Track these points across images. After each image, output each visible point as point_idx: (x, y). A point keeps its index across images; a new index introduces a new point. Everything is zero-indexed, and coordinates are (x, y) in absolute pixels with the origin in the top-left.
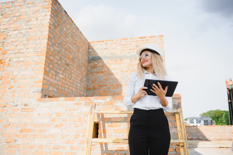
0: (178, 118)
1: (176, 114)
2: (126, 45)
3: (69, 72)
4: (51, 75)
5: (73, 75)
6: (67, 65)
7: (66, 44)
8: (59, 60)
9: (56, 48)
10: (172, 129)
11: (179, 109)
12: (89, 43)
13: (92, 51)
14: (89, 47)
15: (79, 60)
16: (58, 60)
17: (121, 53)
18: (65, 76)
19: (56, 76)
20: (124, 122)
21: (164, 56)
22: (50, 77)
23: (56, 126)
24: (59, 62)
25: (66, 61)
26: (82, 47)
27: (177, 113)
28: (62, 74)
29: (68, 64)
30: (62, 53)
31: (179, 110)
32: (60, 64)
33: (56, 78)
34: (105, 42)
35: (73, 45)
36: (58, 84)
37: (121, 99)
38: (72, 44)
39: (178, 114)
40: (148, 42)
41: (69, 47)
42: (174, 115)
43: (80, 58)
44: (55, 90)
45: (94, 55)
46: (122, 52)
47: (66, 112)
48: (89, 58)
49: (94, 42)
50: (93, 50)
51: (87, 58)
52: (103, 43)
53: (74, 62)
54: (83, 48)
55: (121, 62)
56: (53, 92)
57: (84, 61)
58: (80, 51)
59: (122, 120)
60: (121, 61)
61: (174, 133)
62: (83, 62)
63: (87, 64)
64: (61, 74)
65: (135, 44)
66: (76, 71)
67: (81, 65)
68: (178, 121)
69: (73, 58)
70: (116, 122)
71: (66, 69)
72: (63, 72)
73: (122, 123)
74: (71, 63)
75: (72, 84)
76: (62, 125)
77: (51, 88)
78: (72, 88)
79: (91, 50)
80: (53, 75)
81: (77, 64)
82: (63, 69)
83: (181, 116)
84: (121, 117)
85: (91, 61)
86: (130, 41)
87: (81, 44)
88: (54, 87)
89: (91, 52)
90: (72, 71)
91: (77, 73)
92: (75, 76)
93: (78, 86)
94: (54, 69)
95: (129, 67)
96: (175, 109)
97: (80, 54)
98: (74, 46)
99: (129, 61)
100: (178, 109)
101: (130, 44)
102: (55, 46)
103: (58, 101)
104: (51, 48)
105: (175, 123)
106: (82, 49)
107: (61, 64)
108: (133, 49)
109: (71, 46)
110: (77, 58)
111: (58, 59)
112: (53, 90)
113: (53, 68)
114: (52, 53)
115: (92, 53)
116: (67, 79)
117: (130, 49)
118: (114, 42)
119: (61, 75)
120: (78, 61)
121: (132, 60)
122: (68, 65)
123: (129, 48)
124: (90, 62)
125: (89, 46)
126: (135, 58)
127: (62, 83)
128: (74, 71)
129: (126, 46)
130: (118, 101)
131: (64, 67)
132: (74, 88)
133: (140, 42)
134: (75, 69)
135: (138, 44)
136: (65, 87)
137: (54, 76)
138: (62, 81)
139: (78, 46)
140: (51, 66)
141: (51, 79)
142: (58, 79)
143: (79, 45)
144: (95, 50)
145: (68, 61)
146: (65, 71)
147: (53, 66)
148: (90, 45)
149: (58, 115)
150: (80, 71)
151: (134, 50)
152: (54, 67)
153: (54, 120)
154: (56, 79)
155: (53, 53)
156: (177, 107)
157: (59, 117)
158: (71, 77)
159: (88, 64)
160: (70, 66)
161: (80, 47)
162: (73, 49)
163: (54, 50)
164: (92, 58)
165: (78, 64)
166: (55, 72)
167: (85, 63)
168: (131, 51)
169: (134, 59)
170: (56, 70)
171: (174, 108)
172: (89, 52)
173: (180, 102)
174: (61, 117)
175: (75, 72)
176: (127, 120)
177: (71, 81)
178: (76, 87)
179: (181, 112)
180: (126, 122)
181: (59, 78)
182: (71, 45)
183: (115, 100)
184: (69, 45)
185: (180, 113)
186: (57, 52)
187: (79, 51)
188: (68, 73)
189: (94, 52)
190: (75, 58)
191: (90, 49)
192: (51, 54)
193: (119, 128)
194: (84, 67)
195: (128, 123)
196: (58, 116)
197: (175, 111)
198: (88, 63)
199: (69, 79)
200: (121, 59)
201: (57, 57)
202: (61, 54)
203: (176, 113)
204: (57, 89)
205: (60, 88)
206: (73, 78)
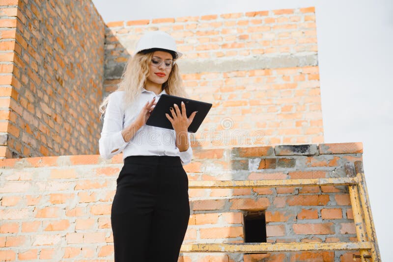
0: (357, 196)
1: (351, 188)
2: (213, 33)
3: (62, 102)
4: (25, 103)
5: (71, 111)
6: (58, 80)
7: (55, 25)
8: (42, 65)
9: (35, 33)
10: (343, 224)
11: (359, 174)
12: (107, 27)
13: (115, 50)
14: (106, 37)
15: (84, 71)
16: (40, 66)
17: (198, 54)
18: (55, 110)
19: (35, 107)
20: (225, 212)
21: (317, 65)
22: (24, 108)
23: (51, 228)
24: (42, 72)
25: (56, 71)
26: (90, 37)
27: (354, 185)
28: (49, 105)
29: (59, 78)
30: (46, 48)
31: (357, 179)
32: (43, 76)
33: (35, 113)
34: (151, 25)
35: (71, 28)
36: (40, 129)
37: (215, 156)
38: (68, 26)
39: (355, 187)
40: (272, 25)
41: (61, 31)
42: (345, 193)
43: (87, 67)
44: (34, 143)
45: (121, 60)
46: (200, 52)
47: (76, 192)
48: (105, 68)
49: (120, 24)
50: (116, 45)
51: (102, 69)
52: (147, 26)
53: (72, 76)
54: (92, 38)
55: (198, 81)
56: (29, 147)
57: (94, 77)
58: (85, 47)
59: (220, 207)
60: (199, 79)
61: (346, 233)
62: (92, 78)
63: (101, 85)
64: (46, 103)
65: (235, 31)
66: (78, 101)
67: (88, 85)
68: (355, 203)
69: (72, 64)
70: (207, 211)
71: (55, 92)
72: (49, 98)
73: (220, 214)
74: (66, 78)
75: (68, 136)
76: (67, 224)
77: (25, 138)
78: (69, 146)
79: (110, 47)
80: (29, 102)
81: (78, 83)
82: (49, 89)
83: (362, 191)
84: (216, 200)
85: (111, 78)
86: (222, 24)
87: (88, 27)
88: (32, 136)
89: (112, 51)
90: (70, 101)
91: (80, 106)
92: (75, 115)
93: (81, 143)
94: (31, 88)
95: (220, 93)
96: (348, 176)
97: (85, 54)
98: (72, 33)
99: (221, 77)
100: (356, 176)
101: (224, 32)
102: (32, 26)
103: (55, 166)
104: (25, 31)
105: (349, 210)
106: (90, 43)
107: (45, 75)
108: (230, 46)
109: (65, 31)
110: (80, 65)
111: (40, 62)
112: (29, 144)
113: (29, 84)
114: (28, 45)
115: (115, 53)
116: (59, 120)
117: (224, 46)
118: (176, 24)
119: (45, 105)
120: (81, 74)
121: (229, 75)
122: (60, 80)
123: (221, 43)
124: (108, 80)
125: (107, 35)
126: (238, 71)
127: (47, 127)
128: (72, 99)
129: (212, 37)
130: (208, 161)
131: (51, 85)
132: (73, 146)
133: (251, 24)
134: (74, 95)
135: (246, 33)
136: (53, 140)
137: (31, 106)
138: (48, 124)
139: (82, 31)
140: (26, 80)
141: (25, 113)
142: (39, 115)
143: (83, 29)
144: (125, 46)
145: (60, 72)
146: (55, 98)
147: (29, 80)
148: (109, 31)
149: (55, 200)
150: (86, 103)
151: (233, 46)
152: (31, 83)
153: (43, 213)
154: (35, 116)
155: (30, 44)
156: (352, 172)
157: (57, 205)
158: (66, 116)
159: (103, 86)
160: (64, 84)
161: (86, 34)
162: (71, 38)
163: (32, 38)
164: (116, 68)
165: (81, 83)
166: (34, 96)
167: (97, 82)
168: (224, 51)
169: (235, 73)
170: (35, 91)
171: (347, 174)
172: (105, 50)
173: (358, 160)
174: (64, 206)
175: (74, 104)
176: (231, 207)
177: (67, 126)
178: (78, 144)
179: (362, 182)
180: (229, 211)
181: (42, 112)
182: (65, 27)
183: (201, 160)
184: (63, 27)
185: (360, 184)
186: (37, 43)
187: (83, 46)
188: (61, 105)
189: (122, 52)
190: (75, 65)
191: (110, 43)
192: (25, 47)
193: (213, 226)
194: (95, 92)
195: (234, 215)
196: (54, 202)
197: (349, 180)
198: (104, 83)
199: (62, 120)
200: (198, 74)
201: (37, 56)
202: (46, 50)
203: (350, 185)
204: (39, 142)
205: (44, 139)
206: (70, 120)
